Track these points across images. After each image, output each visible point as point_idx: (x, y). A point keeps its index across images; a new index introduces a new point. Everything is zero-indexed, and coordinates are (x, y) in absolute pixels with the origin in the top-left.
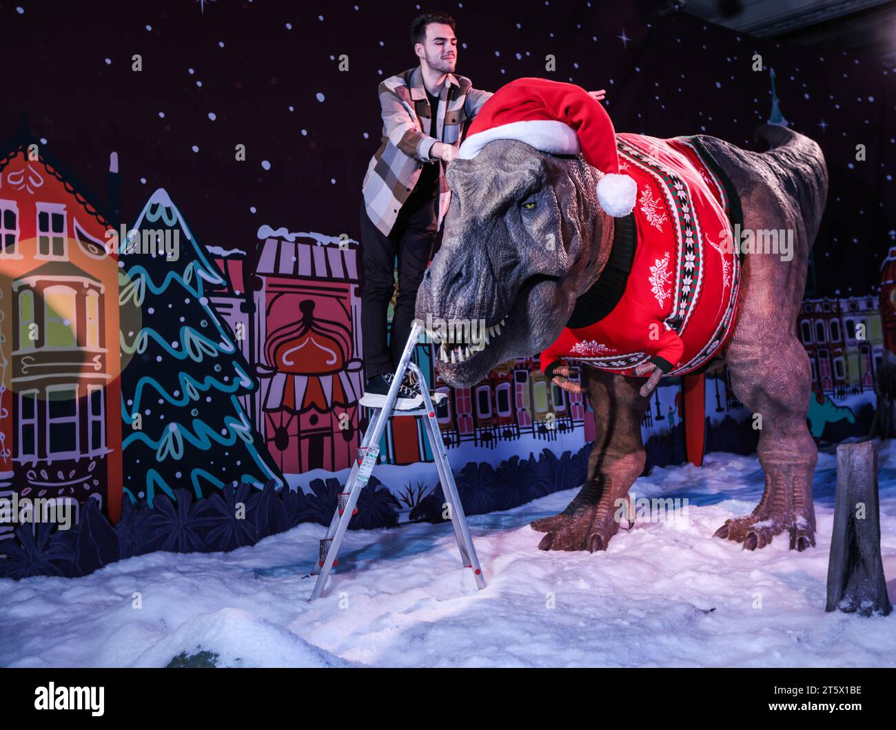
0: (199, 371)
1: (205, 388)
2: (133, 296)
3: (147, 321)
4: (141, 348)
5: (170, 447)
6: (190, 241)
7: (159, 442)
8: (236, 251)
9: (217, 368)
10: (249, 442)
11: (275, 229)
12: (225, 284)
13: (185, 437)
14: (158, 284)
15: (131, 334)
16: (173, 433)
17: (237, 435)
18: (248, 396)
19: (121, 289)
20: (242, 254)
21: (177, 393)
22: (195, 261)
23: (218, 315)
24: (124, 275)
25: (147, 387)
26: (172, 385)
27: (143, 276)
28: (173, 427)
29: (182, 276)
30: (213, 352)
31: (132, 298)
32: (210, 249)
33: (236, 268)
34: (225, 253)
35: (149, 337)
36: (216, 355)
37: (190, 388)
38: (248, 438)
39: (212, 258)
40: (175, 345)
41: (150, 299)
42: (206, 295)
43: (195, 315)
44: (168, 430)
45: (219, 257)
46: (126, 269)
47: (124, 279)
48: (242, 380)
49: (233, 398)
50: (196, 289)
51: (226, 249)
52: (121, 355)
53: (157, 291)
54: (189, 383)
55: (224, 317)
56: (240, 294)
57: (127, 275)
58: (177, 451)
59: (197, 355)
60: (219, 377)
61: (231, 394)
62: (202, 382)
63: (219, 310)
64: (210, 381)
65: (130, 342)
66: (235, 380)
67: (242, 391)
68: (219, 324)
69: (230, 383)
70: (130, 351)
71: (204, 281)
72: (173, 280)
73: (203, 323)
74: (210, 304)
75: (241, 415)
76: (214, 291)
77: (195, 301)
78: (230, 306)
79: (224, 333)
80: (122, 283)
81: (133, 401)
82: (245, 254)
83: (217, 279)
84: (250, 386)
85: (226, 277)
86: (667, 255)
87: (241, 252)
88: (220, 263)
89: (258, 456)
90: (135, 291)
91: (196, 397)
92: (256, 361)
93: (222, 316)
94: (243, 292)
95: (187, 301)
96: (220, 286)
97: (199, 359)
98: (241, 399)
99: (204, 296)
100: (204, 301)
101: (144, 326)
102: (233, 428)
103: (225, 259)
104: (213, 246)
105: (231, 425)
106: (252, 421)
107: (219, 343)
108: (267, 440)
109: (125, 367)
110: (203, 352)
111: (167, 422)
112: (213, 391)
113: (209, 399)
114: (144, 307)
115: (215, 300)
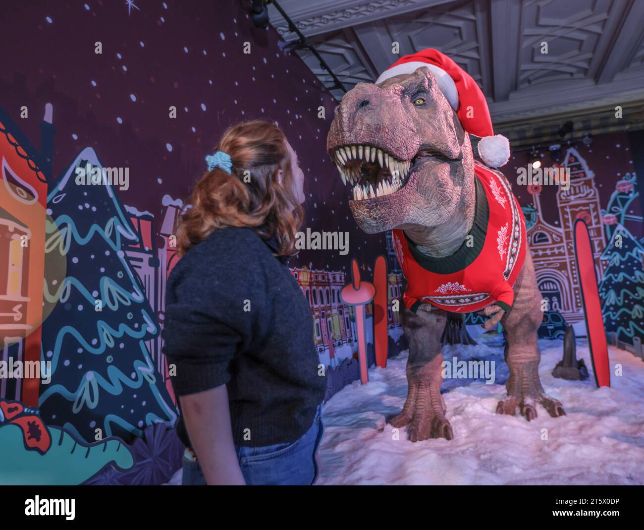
0: (113, 318)
1: (119, 335)
2: (59, 244)
3: (71, 271)
4: (64, 297)
5: (87, 396)
6: (111, 199)
7: (76, 392)
8: (146, 213)
9: (130, 316)
10: (152, 382)
11: (174, 199)
12: (138, 240)
13: (101, 385)
14: (83, 235)
15: (55, 282)
16: (90, 382)
17: (144, 377)
18: (153, 341)
19: (48, 236)
20: (151, 217)
21: (95, 342)
22: (115, 217)
23: (131, 267)
24: (52, 223)
25: (68, 336)
26: (91, 333)
27: (69, 225)
28: (90, 376)
29: (104, 229)
30: (126, 301)
31: (58, 247)
32: (128, 209)
33: (146, 226)
34: (139, 214)
35: (73, 286)
36: (129, 304)
37: (106, 335)
38: (152, 379)
39: (128, 216)
40: (95, 293)
41: (75, 249)
42: (123, 249)
43: (113, 267)
44: (86, 379)
45: (134, 216)
46: (54, 217)
47: (51, 227)
48: (149, 326)
49: (141, 343)
50: (115, 243)
51: (140, 210)
52: (43, 304)
53: (82, 242)
54: (106, 331)
55: (136, 269)
56: (149, 250)
57: (54, 223)
58: (93, 400)
59: (114, 304)
60: (130, 324)
61: (140, 339)
62: (117, 330)
63: (133, 263)
64: (123, 328)
65: (53, 290)
66: (143, 326)
67: (148, 336)
68: (132, 276)
69: (139, 329)
70: (52, 300)
71: (122, 236)
72: (96, 232)
73: (120, 274)
74: (126, 257)
75: (147, 358)
76: (130, 246)
77: (114, 253)
78: (141, 260)
79: (136, 284)
80: (49, 231)
81: (53, 352)
82: (153, 216)
83: (132, 235)
84: (154, 332)
85: (139, 234)
86: (507, 224)
87: (150, 214)
88: (135, 221)
89: (159, 394)
90: (61, 239)
91: (112, 345)
92: (159, 310)
93: (134, 268)
94: (151, 249)
95: (107, 253)
96: (134, 242)
97: (115, 308)
98: (147, 343)
99: (121, 250)
100: (121, 254)
101: (67, 275)
102: (140, 371)
103: (139, 218)
104: (130, 206)
105: (140, 368)
106: (155, 363)
107: (131, 293)
108: (166, 379)
109: (46, 318)
110: (119, 302)
111: (84, 371)
112: (126, 338)
113: (122, 346)
114: (69, 256)
115: (130, 254)
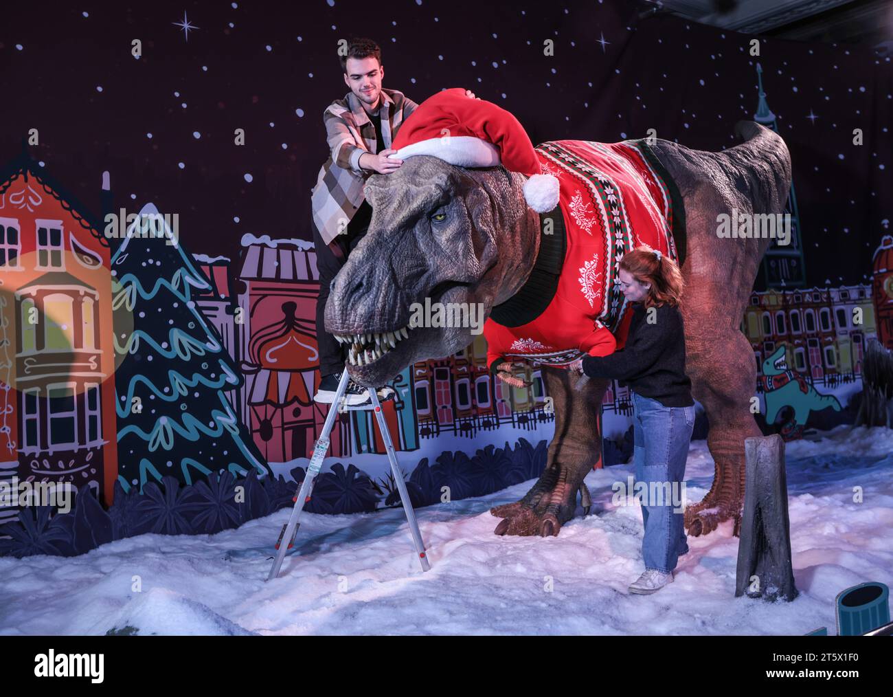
0: (187, 369)
1: (193, 384)
2: (125, 301)
3: (139, 325)
4: (133, 349)
5: (161, 438)
6: (177, 250)
7: (151, 434)
8: (221, 258)
9: (204, 366)
10: (235, 434)
11: (258, 237)
12: (211, 288)
13: (175, 429)
14: (148, 290)
15: (124, 336)
16: (164, 426)
17: (224, 427)
18: (234, 392)
19: (114, 295)
20: (227, 261)
21: (167, 390)
22: (182, 268)
23: (205, 317)
24: (117, 283)
25: (139, 384)
26: (163, 382)
27: (134, 283)
28: (164, 420)
29: (171, 283)
30: (200, 351)
31: (124, 303)
32: (197, 257)
33: (221, 274)
34: (210, 260)
35: (141, 339)
36: (203, 354)
37: (179, 384)
38: (235, 430)
39: (198, 265)
40: (165, 345)
41: (141, 304)
42: (193, 299)
43: (183, 318)
44: (159, 423)
45: (205, 264)
46: (118, 278)
47: (116, 287)
48: (228, 377)
49: (220, 393)
50: (184, 294)
51: (211, 256)
52: (115, 355)
53: (147, 297)
54: (178, 380)
56: (225, 297)
57: (119, 283)
58: (168, 442)
59: (185, 354)
60: (206, 374)
61: (218, 389)
62: (191, 379)
63: (205, 312)
64: (197, 378)
65: (122, 343)
66: (222, 376)
67: (228, 386)
68: (206, 326)
69: (216, 379)
70: (123, 351)
71: (191, 286)
72: (162, 286)
73: (191, 325)
74: (197, 307)
75: (228, 409)
76: (201, 295)
77: (183, 305)
78: (216, 309)
79: (211, 334)
80: (115, 290)
81: (126, 397)
82: (229, 260)
83: (203, 284)
84: (236, 382)
85: (212, 282)
86: (596, 256)
87: (225, 259)
88: (206, 269)
89: (244, 446)
90: (127, 297)
91: (185, 393)
92: (241, 359)
93: (209, 318)
94: (228, 296)
95: (176, 305)
96: (206, 291)
97: (187, 358)
98: (227, 394)
99: (191, 300)
100: (191, 305)
101: (135, 329)
102: (220, 421)
103: (211, 265)
104: (199, 254)
105: (218, 418)
106: (238, 415)
107: (206, 343)
108: (253, 432)
109: (118, 366)
110: (191, 352)
111: (158, 416)
112: (200, 387)
113: (197, 395)
114: (136, 312)
115: (201, 303)
